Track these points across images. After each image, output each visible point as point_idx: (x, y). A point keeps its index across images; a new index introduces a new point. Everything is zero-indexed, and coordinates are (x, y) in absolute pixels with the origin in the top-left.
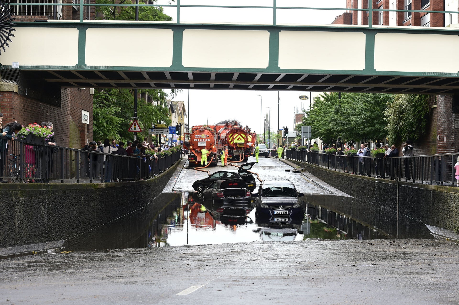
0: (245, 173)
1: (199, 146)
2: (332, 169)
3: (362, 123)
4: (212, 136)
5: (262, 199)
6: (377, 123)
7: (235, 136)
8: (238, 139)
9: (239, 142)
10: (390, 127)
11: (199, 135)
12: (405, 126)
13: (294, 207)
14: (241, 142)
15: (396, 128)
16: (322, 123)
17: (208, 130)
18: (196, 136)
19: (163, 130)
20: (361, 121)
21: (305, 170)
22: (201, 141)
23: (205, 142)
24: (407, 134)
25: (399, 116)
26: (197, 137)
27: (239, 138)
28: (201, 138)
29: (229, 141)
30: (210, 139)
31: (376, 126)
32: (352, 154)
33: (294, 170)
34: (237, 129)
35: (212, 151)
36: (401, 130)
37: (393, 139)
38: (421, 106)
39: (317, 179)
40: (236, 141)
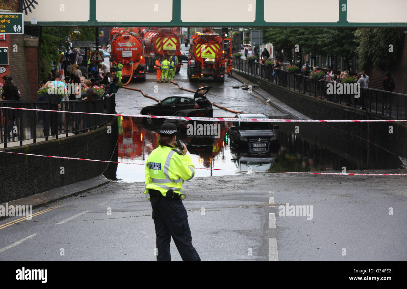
0: (200, 98)
1: (123, 56)
2: (294, 90)
3: (330, 42)
4: (139, 43)
5: (240, 132)
6: (346, 43)
7: (164, 41)
8: (168, 45)
9: (170, 48)
10: (360, 50)
11: (123, 43)
12: (376, 52)
13: (272, 139)
14: (172, 48)
15: (367, 52)
16: (279, 31)
17: (134, 36)
18: (119, 44)
19: (89, 43)
20: (329, 40)
21: (257, 87)
22: (126, 50)
23: (131, 51)
24: (378, 59)
25: (370, 40)
26: (121, 46)
27: (170, 44)
28: (126, 47)
29: (156, 47)
30: (137, 48)
31: (345, 47)
32: (319, 77)
33: (243, 86)
34: (166, 31)
35: (140, 63)
36: (372, 55)
37: (363, 64)
38: (392, 32)
39: (275, 100)
40: (165, 47)
